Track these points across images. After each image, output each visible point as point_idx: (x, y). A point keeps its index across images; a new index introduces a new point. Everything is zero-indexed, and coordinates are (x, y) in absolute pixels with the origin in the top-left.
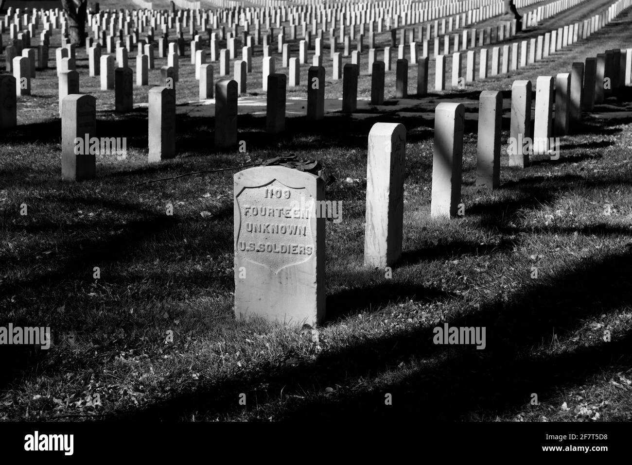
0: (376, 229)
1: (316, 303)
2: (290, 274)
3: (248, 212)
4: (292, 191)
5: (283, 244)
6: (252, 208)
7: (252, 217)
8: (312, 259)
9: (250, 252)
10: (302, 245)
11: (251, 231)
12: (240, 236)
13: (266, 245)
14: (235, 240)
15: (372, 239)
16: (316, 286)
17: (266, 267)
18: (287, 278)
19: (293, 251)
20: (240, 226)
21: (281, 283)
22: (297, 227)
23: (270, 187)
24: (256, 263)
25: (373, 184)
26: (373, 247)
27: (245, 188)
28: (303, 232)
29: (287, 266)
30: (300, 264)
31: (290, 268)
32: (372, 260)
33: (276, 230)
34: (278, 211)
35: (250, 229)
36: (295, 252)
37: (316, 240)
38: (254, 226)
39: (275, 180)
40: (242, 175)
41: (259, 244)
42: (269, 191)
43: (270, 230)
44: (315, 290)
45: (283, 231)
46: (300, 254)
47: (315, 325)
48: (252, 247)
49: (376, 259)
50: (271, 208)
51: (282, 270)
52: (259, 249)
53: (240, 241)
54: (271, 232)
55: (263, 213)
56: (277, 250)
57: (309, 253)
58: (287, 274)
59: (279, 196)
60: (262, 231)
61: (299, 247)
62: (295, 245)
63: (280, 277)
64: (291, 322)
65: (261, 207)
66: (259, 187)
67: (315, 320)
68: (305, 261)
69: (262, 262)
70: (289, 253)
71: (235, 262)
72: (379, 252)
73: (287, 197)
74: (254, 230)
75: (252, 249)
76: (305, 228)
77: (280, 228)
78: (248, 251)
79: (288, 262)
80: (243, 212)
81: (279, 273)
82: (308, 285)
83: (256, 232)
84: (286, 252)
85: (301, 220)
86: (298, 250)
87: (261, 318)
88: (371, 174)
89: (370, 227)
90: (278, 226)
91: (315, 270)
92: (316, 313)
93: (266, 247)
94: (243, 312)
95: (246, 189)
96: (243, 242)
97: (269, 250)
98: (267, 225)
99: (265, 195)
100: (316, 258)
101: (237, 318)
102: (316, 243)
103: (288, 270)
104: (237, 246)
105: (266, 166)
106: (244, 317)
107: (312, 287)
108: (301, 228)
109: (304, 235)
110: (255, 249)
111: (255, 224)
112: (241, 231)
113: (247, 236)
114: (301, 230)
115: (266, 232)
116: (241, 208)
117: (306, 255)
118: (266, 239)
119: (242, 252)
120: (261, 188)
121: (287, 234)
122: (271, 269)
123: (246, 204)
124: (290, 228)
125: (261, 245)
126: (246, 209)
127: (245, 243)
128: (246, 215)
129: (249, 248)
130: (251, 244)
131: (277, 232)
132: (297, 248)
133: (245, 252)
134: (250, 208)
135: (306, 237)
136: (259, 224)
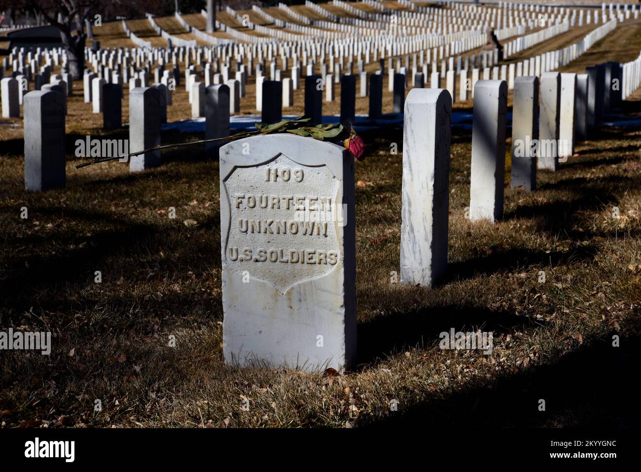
1: (343, 336)
2: (305, 294)
3: (241, 203)
4: (307, 170)
5: (293, 250)
6: (247, 197)
7: (248, 211)
8: (337, 271)
9: (244, 263)
10: (322, 251)
11: (246, 231)
12: (229, 239)
13: (269, 252)
14: (223, 245)
15: (411, 245)
16: (343, 311)
17: (269, 284)
18: (300, 301)
19: (310, 260)
20: (230, 224)
21: (291, 307)
22: (314, 224)
23: (273, 166)
25: (411, 170)
26: (413, 256)
27: (236, 167)
28: (322, 231)
29: (300, 282)
30: (319, 279)
31: (304, 284)
32: (410, 274)
33: (282, 229)
34: (286, 201)
35: (244, 229)
36: (312, 261)
37: (342, 242)
38: (250, 225)
39: (280, 154)
40: (232, 148)
41: (258, 250)
42: (272, 172)
43: (274, 228)
44: (341, 318)
45: (294, 231)
46: (320, 263)
47: (343, 370)
48: (247, 255)
49: (416, 273)
50: (275, 196)
51: (292, 288)
52: (258, 257)
53: (230, 246)
54: (275, 232)
55: (264, 205)
56: (285, 259)
57: (333, 262)
58: (300, 293)
59: (286, 177)
60: (263, 230)
61: (317, 254)
62: (312, 251)
63: (290, 299)
64: (307, 365)
65: (260, 195)
66: (257, 166)
67: (342, 362)
69: (264, 276)
70: (303, 263)
71: (223, 278)
72: (421, 263)
73: (299, 179)
74: (250, 230)
75: (248, 258)
76: (326, 225)
77: (288, 225)
78: (242, 261)
79: (301, 276)
80: (234, 203)
81: (289, 293)
82: (331, 310)
83: (253, 232)
84: (297, 262)
86: (316, 259)
87: (263, 360)
88: (409, 157)
89: (408, 229)
90: (285, 223)
91: (342, 288)
92: (344, 352)
93: (268, 255)
94: (236, 352)
95: (238, 169)
96: (235, 247)
97: (273, 259)
98: (269, 221)
99: (266, 178)
100: (342, 270)
101: (228, 360)
102: (342, 248)
103: (302, 288)
104: (225, 254)
105: (268, 134)
106: (237, 359)
107: (338, 313)
108: (319, 226)
109: (324, 236)
110: (251, 259)
111: (252, 220)
112: (231, 231)
113: (239, 239)
114: (320, 227)
115: (268, 232)
116: (230, 197)
117: (329, 265)
118: (269, 242)
119: (233, 262)
120: (260, 168)
121: (299, 234)
122: (277, 287)
123: (238, 191)
124: (305, 225)
125: (261, 252)
126: (239, 198)
127: (237, 249)
128: (239, 208)
129: (244, 256)
130: (246, 251)
131: (284, 232)
132: (314, 256)
133: (238, 263)
134: (244, 198)
135: (328, 238)
136: (258, 221)
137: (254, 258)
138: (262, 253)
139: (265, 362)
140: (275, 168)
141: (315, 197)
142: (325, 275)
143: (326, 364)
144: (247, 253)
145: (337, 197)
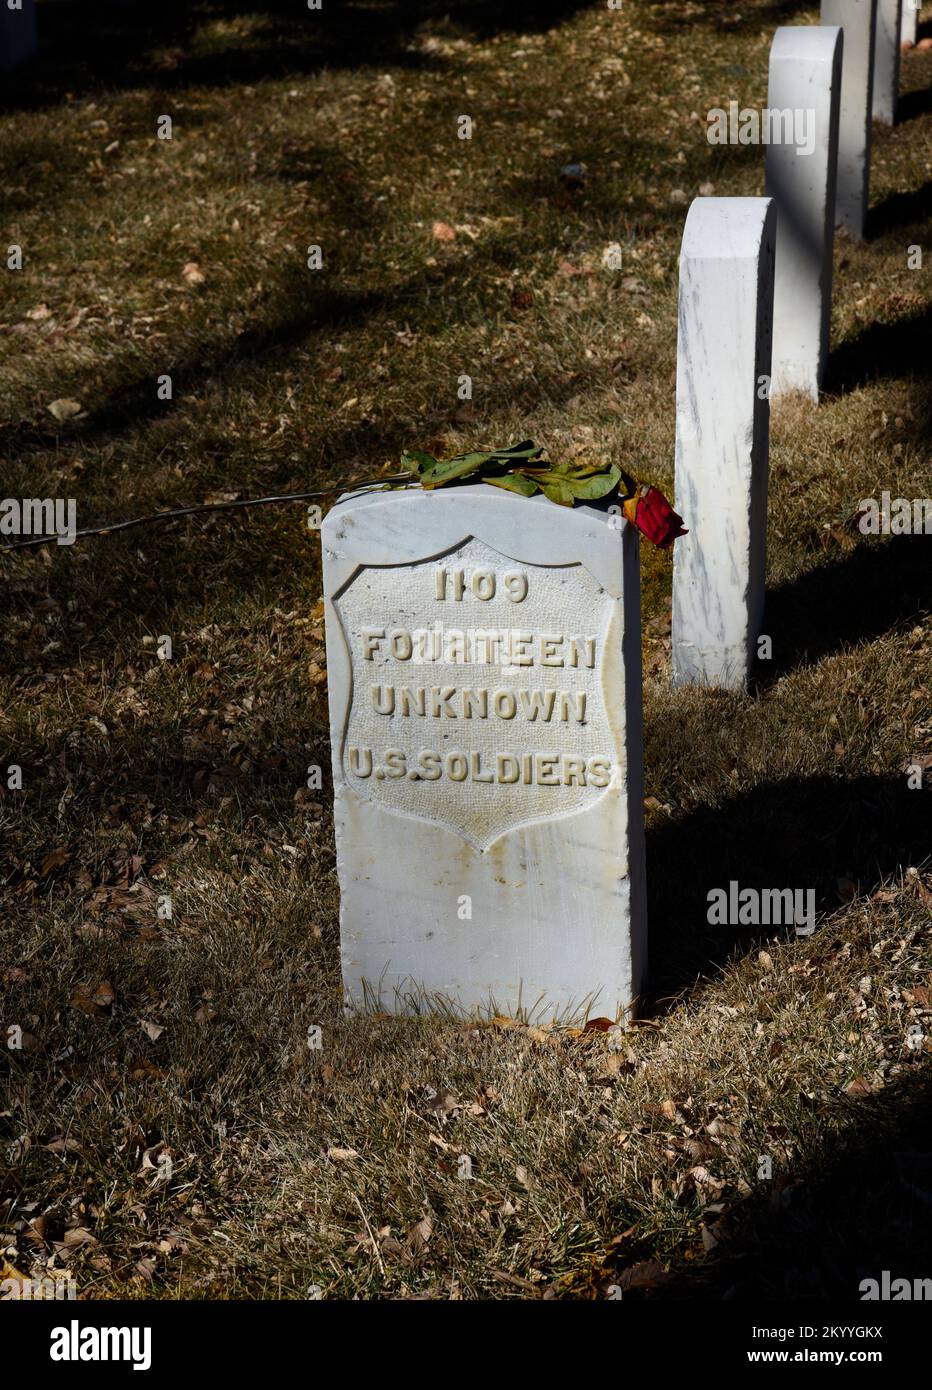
0: (708, 563)
1: (627, 943)
2: (536, 853)
3: (377, 648)
4: (534, 575)
5: (505, 754)
6: (390, 635)
7: (393, 667)
8: (612, 800)
9: (388, 783)
10: (574, 757)
11: (391, 713)
12: (351, 730)
13: (447, 757)
14: (335, 743)
16: (626, 888)
17: (449, 831)
18: (524, 866)
19: (544, 777)
20: (351, 696)
21: (502, 881)
22: (553, 697)
23: (453, 565)
24: (411, 817)
26: (702, 618)
27: (361, 568)
28: (575, 714)
29: (522, 825)
30: (570, 820)
31: (533, 831)
32: (696, 661)
33: (478, 709)
34: (486, 645)
35: (386, 707)
36: (552, 779)
37: (623, 738)
38: (399, 698)
39: (470, 539)
40: (352, 524)
41: (421, 755)
42: (452, 578)
43: (458, 705)
44: (624, 903)
45: (507, 712)
46: (570, 784)
47: (629, 1016)
48: (394, 765)
49: (710, 657)
50: (460, 634)
51: (505, 840)
52: (421, 771)
53: (351, 747)
54: (461, 713)
55: (432, 653)
56: (485, 774)
57: (600, 781)
58: (524, 851)
59: (486, 591)
60: (431, 710)
61: (562, 764)
62: (550, 756)
63: (498, 863)
64: (542, 1006)
65: (422, 631)
66: (414, 564)
67: (626, 998)
68: (586, 808)
69: (435, 812)
70: (529, 783)
71: (337, 816)
72: (721, 636)
73: (518, 595)
74: (400, 708)
75: (398, 772)
76: (584, 700)
77: (493, 699)
78: (382, 778)
79: (525, 813)
80: (360, 648)
81: (496, 849)
82: (597, 886)
83: (407, 715)
84: (516, 780)
85: (568, 671)
86: (560, 774)
87: (437, 996)
89: (690, 556)
90: (485, 695)
91: (623, 838)
92: (629, 976)
93: (446, 766)
94: (373, 979)
95: (367, 571)
96: (364, 749)
97: (458, 774)
98: (446, 690)
99: (436, 592)
100: (624, 799)
101: (352, 994)
102: (624, 750)
103: (527, 839)
104: (342, 763)
105: (436, 488)
106: (376, 993)
107: (615, 894)
108: (568, 701)
109: (579, 724)
110: (405, 773)
111: (405, 688)
112: (353, 711)
113: (375, 730)
114: (570, 705)
115: (443, 714)
116: (350, 635)
117: (591, 788)
118: (446, 737)
119: (360, 781)
120: (420, 568)
121: (518, 718)
122: (466, 836)
123: (369, 622)
124: (532, 700)
125: (427, 758)
126: (371, 638)
127: (370, 752)
128: (371, 659)
129: (387, 768)
130: (392, 756)
131: (483, 714)
132: (554, 766)
133: (372, 782)
134: (383, 637)
135: (588, 727)
136: (419, 689)
137: (410, 772)
138: (431, 762)
139: (443, 999)
140: (457, 570)
141: (557, 637)
142: (583, 809)
143: (587, 1004)
144: (395, 760)
145: (610, 637)
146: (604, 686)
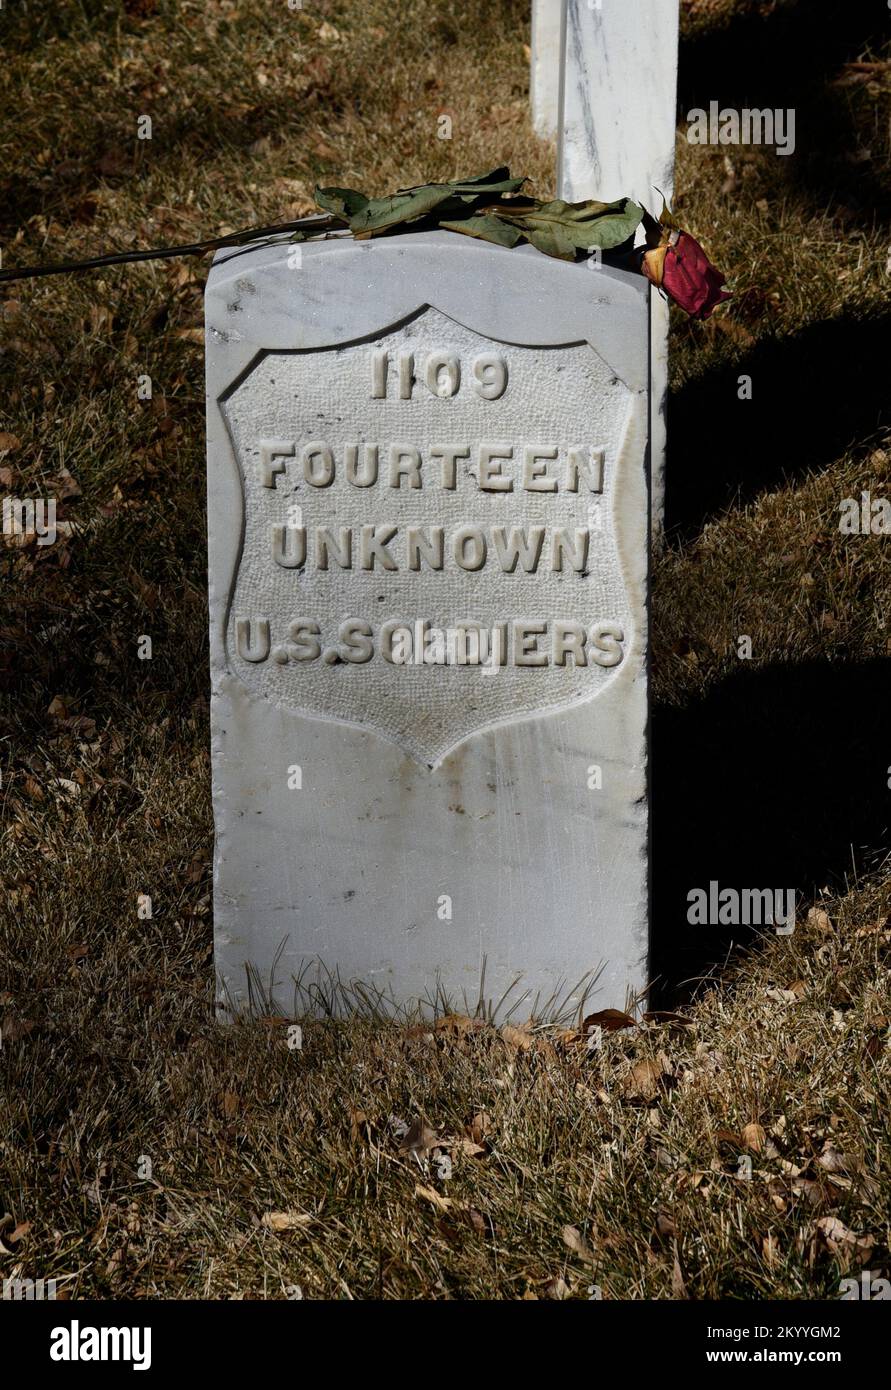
1: (642, 897)
2: (511, 767)
3: (283, 471)
4: (518, 360)
6: (303, 452)
8: (625, 687)
9: (293, 669)
10: (570, 624)
11: (300, 566)
12: (239, 592)
14: (215, 612)
16: (642, 816)
17: (383, 738)
18: (492, 788)
20: (242, 542)
21: (460, 811)
22: (542, 537)
23: (398, 348)
24: (326, 718)
27: (263, 354)
28: (574, 561)
29: (490, 727)
30: (562, 716)
31: (507, 734)
33: (430, 556)
34: (444, 464)
35: (293, 556)
36: (538, 657)
37: (641, 594)
38: (313, 544)
39: (425, 308)
40: (252, 290)
41: (343, 626)
42: (397, 366)
43: (401, 552)
44: (638, 838)
45: (472, 560)
47: (643, 1007)
48: (304, 643)
50: (406, 447)
51: (465, 748)
53: (239, 617)
54: (404, 562)
55: (364, 476)
57: (609, 658)
58: (493, 764)
60: (360, 559)
61: (553, 634)
63: (455, 784)
64: (514, 996)
65: (350, 445)
66: (340, 347)
67: (640, 981)
68: (586, 699)
69: (362, 711)
71: (215, 720)
73: (493, 390)
74: (313, 559)
75: (308, 652)
76: (587, 539)
78: (284, 662)
79: (495, 708)
80: (257, 471)
81: (452, 764)
82: (600, 814)
83: (324, 567)
85: (564, 499)
86: (549, 650)
87: (358, 987)
90: (441, 535)
91: (638, 742)
92: (644, 947)
94: (263, 964)
95: (270, 359)
96: (260, 619)
98: (383, 530)
99: (374, 388)
100: (642, 684)
101: (230, 988)
102: (643, 612)
103: (498, 747)
104: (225, 641)
105: (374, 237)
106: (266, 985)
107: (627, 825)
108: (563, 541)
109: (578, 575)
110: (319, 654)
111: (323, 528)
112: (244, 564)
113: (275, 591)
114: (566, 548)
115: (377, 565)
116: (242, 452)
117: (594, 670)
118: (381, 598)
119: (251, 668)
120: (350, 354)
121: (488, 569)
122: (407, 745)
123: (271, 433)
124: (510, 541)
125: (353, 631)
126: (274, 456)
127: (268, 624)
128: (274, 487)
129: (292, 648)
130: (300, 629)
131: (437, 564)
132: (541, 639)
133: (270, 669)
134: (293, 455)
135: (590, 580)
136: (343, 530)
137: (326, 652)
138: (357, 637)
139: (367, 992)
140: (406, 355)
141: (550, 449)
142: (581, 701)
143: (581, 991)
144: (304, 635)
145: (625, 448)
146: (618, 519)
